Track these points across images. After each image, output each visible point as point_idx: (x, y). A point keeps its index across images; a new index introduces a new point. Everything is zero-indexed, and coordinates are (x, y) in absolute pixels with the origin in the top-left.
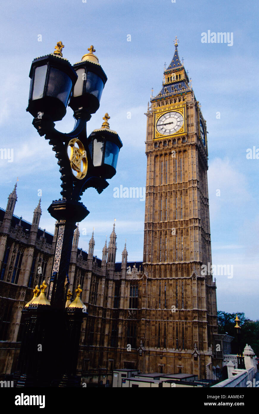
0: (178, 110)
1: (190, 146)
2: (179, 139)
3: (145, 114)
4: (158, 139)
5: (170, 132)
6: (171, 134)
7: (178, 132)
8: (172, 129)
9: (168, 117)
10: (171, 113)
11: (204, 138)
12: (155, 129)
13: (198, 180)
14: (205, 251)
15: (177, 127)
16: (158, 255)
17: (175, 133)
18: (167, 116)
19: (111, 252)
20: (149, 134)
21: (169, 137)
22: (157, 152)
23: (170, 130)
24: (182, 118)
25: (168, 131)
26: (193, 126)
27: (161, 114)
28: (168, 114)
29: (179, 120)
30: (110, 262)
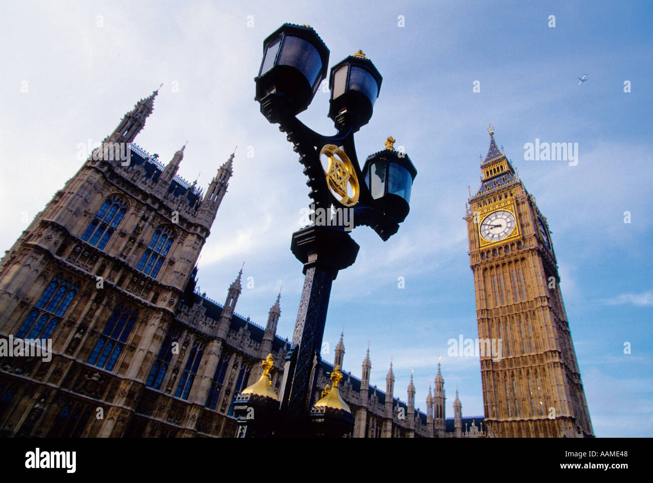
0: (506, 209)
1: (529, 252)
2: (512, 244)
3: (463, 218)
4: (484, 248)
5: (499, 236)
6: (501, 240)
7: (510, 235)
8: (501, 233)
9: (494, 218)
10: (498, 213)
11: (548, 239)
12: (478, 236)
13: (548, 296)
14: (576, 400)
15: (508, 229)
16: (506, 408)
17: (506, 237)
18: (492, 217)
19: (438, 404)
20: (472, 242)
21: (499, 243)
22: (485, 264)
23: (499, 235)
24: (513, 217)
25: (496, 236)
26: (529, 225)
27: (484, 216)
28: (493, 215)
29: (508, 220)
30: (438, 417)
